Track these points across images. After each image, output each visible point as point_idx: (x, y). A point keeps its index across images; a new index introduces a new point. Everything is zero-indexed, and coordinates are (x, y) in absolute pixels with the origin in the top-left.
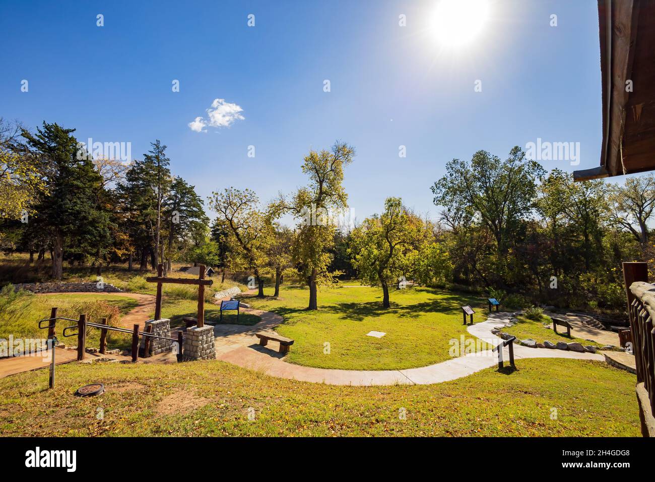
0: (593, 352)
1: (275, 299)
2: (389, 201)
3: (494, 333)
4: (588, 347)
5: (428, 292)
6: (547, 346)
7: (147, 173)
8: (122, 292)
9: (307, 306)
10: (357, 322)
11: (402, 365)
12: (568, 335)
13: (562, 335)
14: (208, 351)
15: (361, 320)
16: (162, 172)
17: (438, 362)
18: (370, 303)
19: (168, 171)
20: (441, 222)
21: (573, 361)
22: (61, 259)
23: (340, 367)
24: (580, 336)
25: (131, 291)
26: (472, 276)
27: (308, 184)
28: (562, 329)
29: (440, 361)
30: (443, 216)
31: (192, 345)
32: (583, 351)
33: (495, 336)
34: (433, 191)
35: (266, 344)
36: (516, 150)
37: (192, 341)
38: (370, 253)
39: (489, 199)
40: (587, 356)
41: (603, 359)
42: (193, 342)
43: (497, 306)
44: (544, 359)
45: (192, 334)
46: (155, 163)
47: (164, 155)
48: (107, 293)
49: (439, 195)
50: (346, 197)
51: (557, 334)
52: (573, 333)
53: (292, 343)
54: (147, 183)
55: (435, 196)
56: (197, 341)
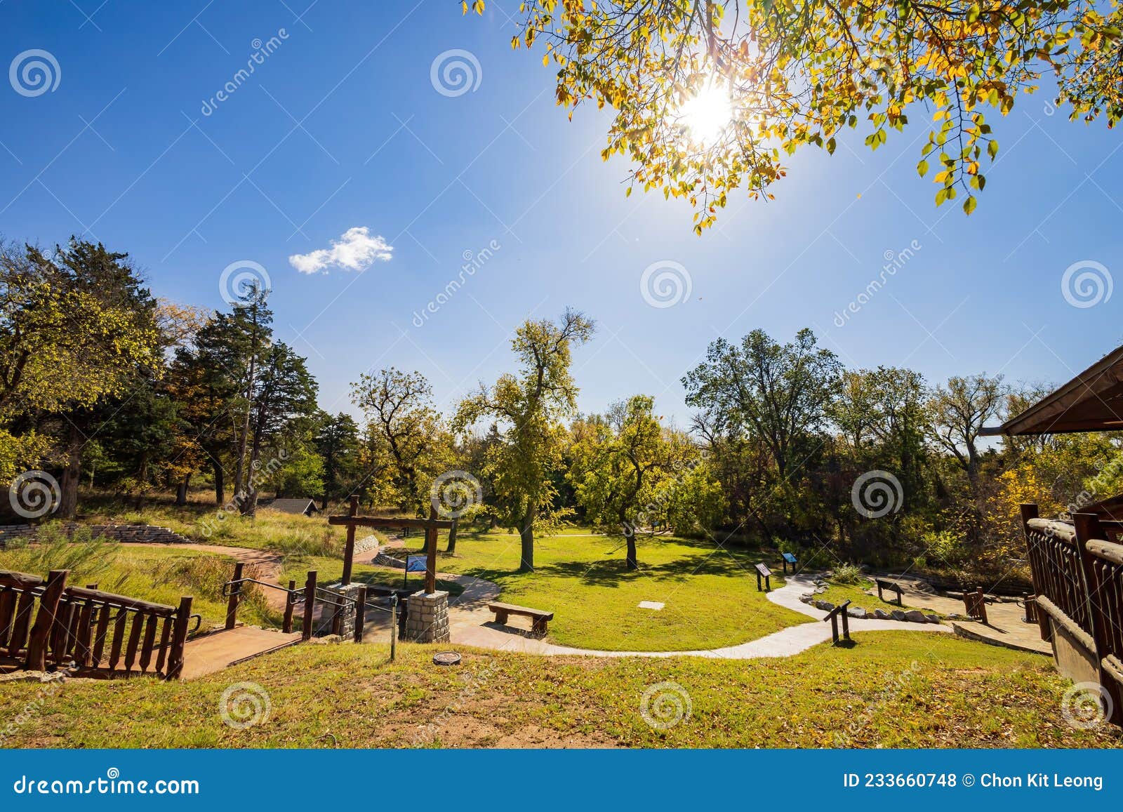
0: (937, 623)
1: (452, 556)
2: (636, 400)
3: (805, 601)
4: (930, 616)
5: (680, 543)
6: (880, 616)
7: (237, 334)
8: (189, 543)
9: (517, 566)
10: (612, 589)
11: (711, 642)
12: (898, 603)
13: (892, 603)
14: (443, 630)
15: (614, 586)
16: (262, 333)
17: (754, 640)
18: (603, 562)
19: (269, 331)
20: (695, 432)
21: (917, 633)
22: (77, 481)
23: (631, 648)
24: (913, 603)
25: (206, 540)
26: (743, 520)
27: (520, 370)
28: (889, 595)
29: (756, 638)
30: (698, 424)
31: (421, 621)
32: (925, 622)
33: (807, 605)
34: (686, 385)
35: (506, 622)
36: (804, 334)
37: (422, 614)
38: (602, 480)
39: (769, 400)
40: (930, 627)
41: (950, 630)
42: (423, 616)
43: (793, 564)
44: (882, 632)
45: (420, 603)
46: (248, 318)
47: (265, 304)
48: (164, 546)
49: (694, 392)
50: (576, 392)
51: (884, 601)
52: (905, 600)
53: (551, 617)
54: (236, 352)
55: (688, 392)
56: (431, 613)
